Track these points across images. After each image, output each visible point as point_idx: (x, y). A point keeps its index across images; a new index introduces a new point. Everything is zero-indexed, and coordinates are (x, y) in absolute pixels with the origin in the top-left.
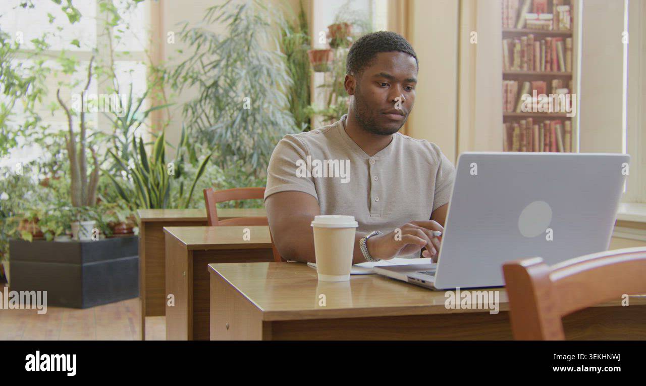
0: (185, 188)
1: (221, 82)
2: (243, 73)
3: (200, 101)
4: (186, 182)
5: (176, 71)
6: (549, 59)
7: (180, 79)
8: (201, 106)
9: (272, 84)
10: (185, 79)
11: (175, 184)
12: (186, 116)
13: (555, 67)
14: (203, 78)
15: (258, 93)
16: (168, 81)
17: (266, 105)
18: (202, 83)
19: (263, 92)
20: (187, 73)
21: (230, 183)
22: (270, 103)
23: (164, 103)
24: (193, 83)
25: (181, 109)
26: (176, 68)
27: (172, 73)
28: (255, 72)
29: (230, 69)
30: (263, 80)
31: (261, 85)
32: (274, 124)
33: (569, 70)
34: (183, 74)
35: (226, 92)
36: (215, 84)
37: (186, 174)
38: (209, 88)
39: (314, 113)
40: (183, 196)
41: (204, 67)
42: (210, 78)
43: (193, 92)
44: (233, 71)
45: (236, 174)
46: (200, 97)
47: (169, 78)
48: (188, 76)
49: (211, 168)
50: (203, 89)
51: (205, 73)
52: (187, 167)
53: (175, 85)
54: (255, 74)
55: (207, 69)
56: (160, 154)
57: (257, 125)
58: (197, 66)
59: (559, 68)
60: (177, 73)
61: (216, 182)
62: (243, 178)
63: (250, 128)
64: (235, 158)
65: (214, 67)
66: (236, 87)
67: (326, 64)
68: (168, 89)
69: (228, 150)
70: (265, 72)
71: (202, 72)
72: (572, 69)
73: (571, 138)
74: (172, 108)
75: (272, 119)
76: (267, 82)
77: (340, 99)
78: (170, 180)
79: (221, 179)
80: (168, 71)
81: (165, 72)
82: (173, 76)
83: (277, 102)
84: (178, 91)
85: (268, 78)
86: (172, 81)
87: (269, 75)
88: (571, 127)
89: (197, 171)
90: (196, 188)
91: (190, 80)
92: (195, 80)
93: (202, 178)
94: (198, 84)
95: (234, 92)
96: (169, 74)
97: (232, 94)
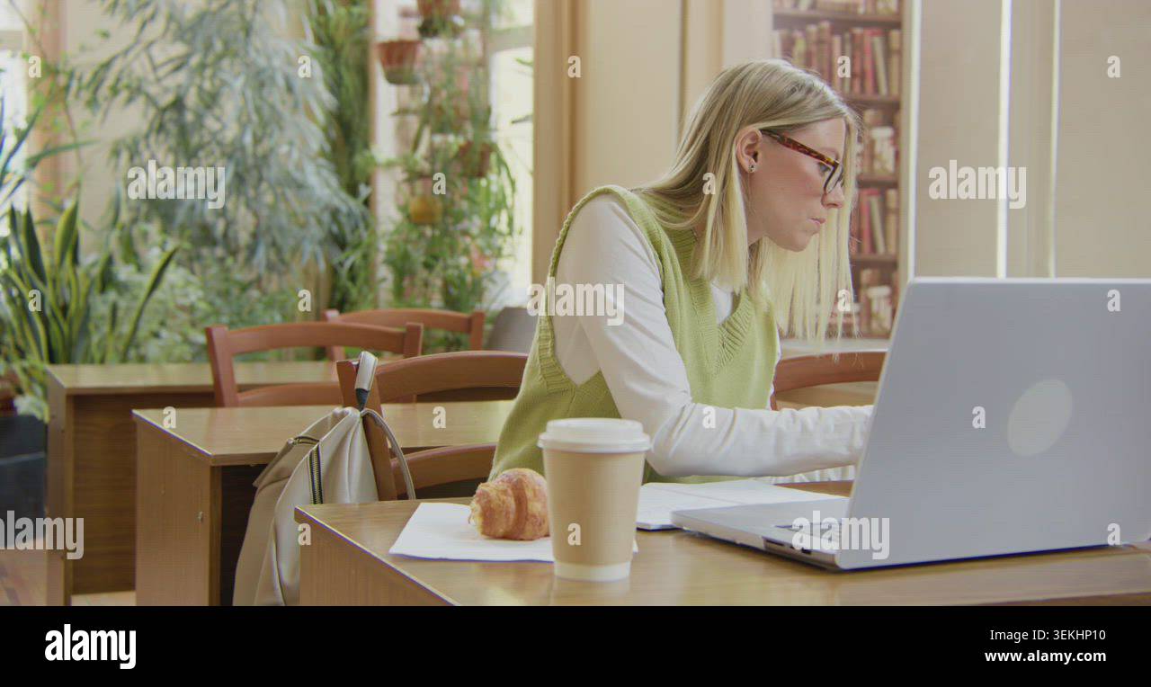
0: (120, 314)
1: (192, 99)
2: (239, 84)
3: (147, 137)
4: (122, 304)
5: (96, 74)
6: (858, 69)
7: (104, 91)
8: (148, 146)
9: (296, 106)
10: (115, 91)
11: (101, 307)
12: (116, 166)
13: (869, 84)
14: (153, 90)
15: (267, 122)
16: (77, 95)
17: (284, 149)
18: (151, 100)
19: (277, 119)
20: (118, 80)
21: (211, 304)
22: (291, 144)
23: (68, 140)
24: (130, 100)
25: (106, 153)
26: (95, 68)
27: (87, 77)
28: (260, 81)
29: (208, 72)
30: (276, 96)
31: (272, 107)
32: (300, 186)
33: (895, 91)
34: (110, 81)
35: (199, 118)
36: (178, 105)
37: (123, 288)
38: (164, 110)
39: (376, 165)
40: (116, 333)
41: (155, 68)
42: (166, 90)
43: (131, 119)
44: (214, 76)
45: (223, 286)
46: (145, 128)
47: (80, 89)
48: (120, 85)
49: (174, 275)
50: (152, 112)
51: (158, 80)
52: (124, 272)
53: (93, 103)
54: (262, 85)
55: (161, 72)
56: (71, 244)
57: (264, 186)
58: (140, 67)
59: (876, 89)
60: (97, 80)
61: (186, 302)
62: (235, 291)
63: (251, 193)
64: (220, 251)
65: (178, 69)
66: (221, 107)
67: (411, 70)
68: (79, 113)
69: (205, 236)
70: (281, 82)
71: (151, 77)
72: (900, 89)
73: (898, 222)
74: (86, 151)
75: (297, 175)
76: (284, 102)
77: (438, 139)
78: (91, 300)
79: (194, 295)
80: (77, 74)
81: (71, 75)
82: (89, 84)
83: (304, 141)
84: (100, 115)
85: (287, 97)
86: (86, 95)
87: (290, 89)
88: (898, 201)
89: (147, 280)
90: (145, 316)
91: (124, 95)
92: (136, 91)
93: (158, 294)
94: (141, 101)
95: (218, 119)
96: (80, 79)
97: (211, 123)
